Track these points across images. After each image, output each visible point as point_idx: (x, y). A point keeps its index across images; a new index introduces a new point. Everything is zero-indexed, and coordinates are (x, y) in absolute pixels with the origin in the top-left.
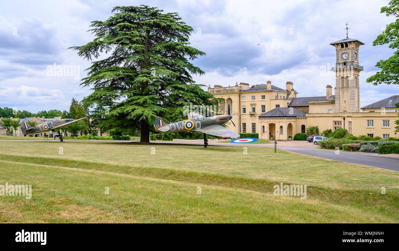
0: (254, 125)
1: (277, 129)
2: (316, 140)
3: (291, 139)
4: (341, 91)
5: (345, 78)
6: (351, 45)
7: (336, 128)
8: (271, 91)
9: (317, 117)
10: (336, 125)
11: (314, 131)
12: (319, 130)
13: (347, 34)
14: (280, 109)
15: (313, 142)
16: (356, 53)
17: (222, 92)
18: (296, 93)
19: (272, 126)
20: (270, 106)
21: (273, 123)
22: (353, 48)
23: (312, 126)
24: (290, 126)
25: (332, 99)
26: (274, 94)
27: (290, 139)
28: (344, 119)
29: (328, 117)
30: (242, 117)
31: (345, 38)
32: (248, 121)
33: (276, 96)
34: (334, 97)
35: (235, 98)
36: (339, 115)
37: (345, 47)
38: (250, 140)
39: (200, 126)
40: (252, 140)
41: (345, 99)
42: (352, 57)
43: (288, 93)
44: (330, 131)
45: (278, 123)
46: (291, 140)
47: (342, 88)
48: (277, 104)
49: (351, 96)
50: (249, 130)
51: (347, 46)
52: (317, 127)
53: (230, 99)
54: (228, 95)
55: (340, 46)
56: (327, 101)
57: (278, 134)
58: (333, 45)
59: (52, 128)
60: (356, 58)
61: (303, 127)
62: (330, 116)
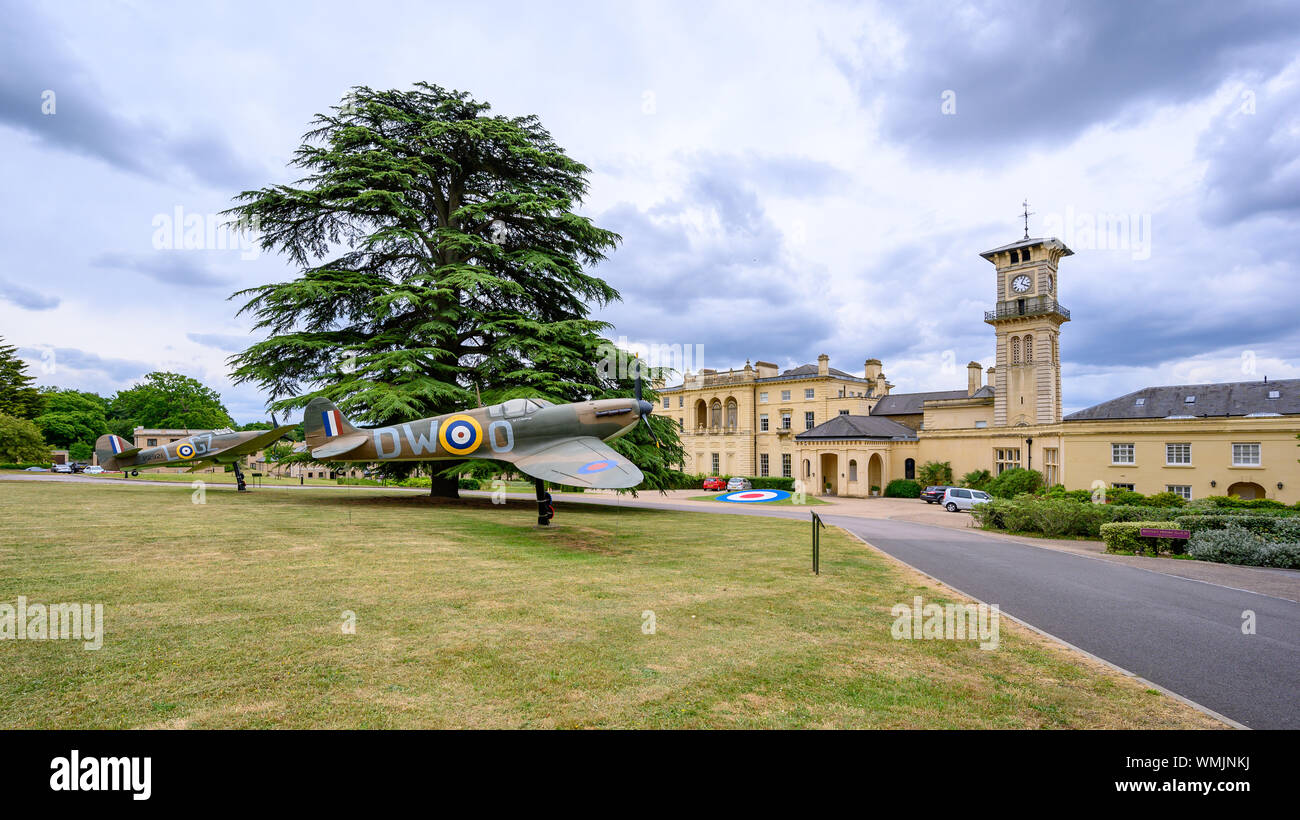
0: (787, 461)
1: (843, 467)
2: (954, 500)
3: (879, 493)
4: (1010, 374)
5: (1021, 338)
6: (1038, 253)
7: (1002, 466)
8: (828, 379)
9: (946, 438)
10: (1002, 457)
11: (938, 475)
12: (953, 472)
13: (1026, 229)
14: (849, 419)
15: (945, 503)
16: (1050, 276)
17: (715, 383)
18: (888, 387)
19: (829, 461)
20: (826, 413)
21: (832, 452)
22: (1046, 261)
23: (933, 462)
24: (875, 461)
25: (986, 394)
26: (836, 387)
27: (875, 493)
28: (1030, 442)
29: (980, 437)
30: (761, 440)
31: (1022, 238)
32: (774, 449)
33: (840, 392)
34: (988, 389)
35: (744, 397)
36: (1013, 433)
37: (1020, 260)
38: (769, 495)
39: (511, 441)
40: (775, 495)
41: (1022, 393)
42: (1042, 284)
43: (870, 384)
44: (985, 475)
45: (844, 453)
46: (879, 496)
47: (1012, 365)
48: (844, 409)
49: (1040, 384)
50: (776, 471)
51: (1026, 257)
52: (947, 464)
53: (731, 399)
54: (729, 390)
55: (1009, 258)
56: (972, 400)
57: (845, 479)
58: (989, 256)
59: (207, 452)
60: (1053, 288)
61: (910, 464)
62: (983, 434)
